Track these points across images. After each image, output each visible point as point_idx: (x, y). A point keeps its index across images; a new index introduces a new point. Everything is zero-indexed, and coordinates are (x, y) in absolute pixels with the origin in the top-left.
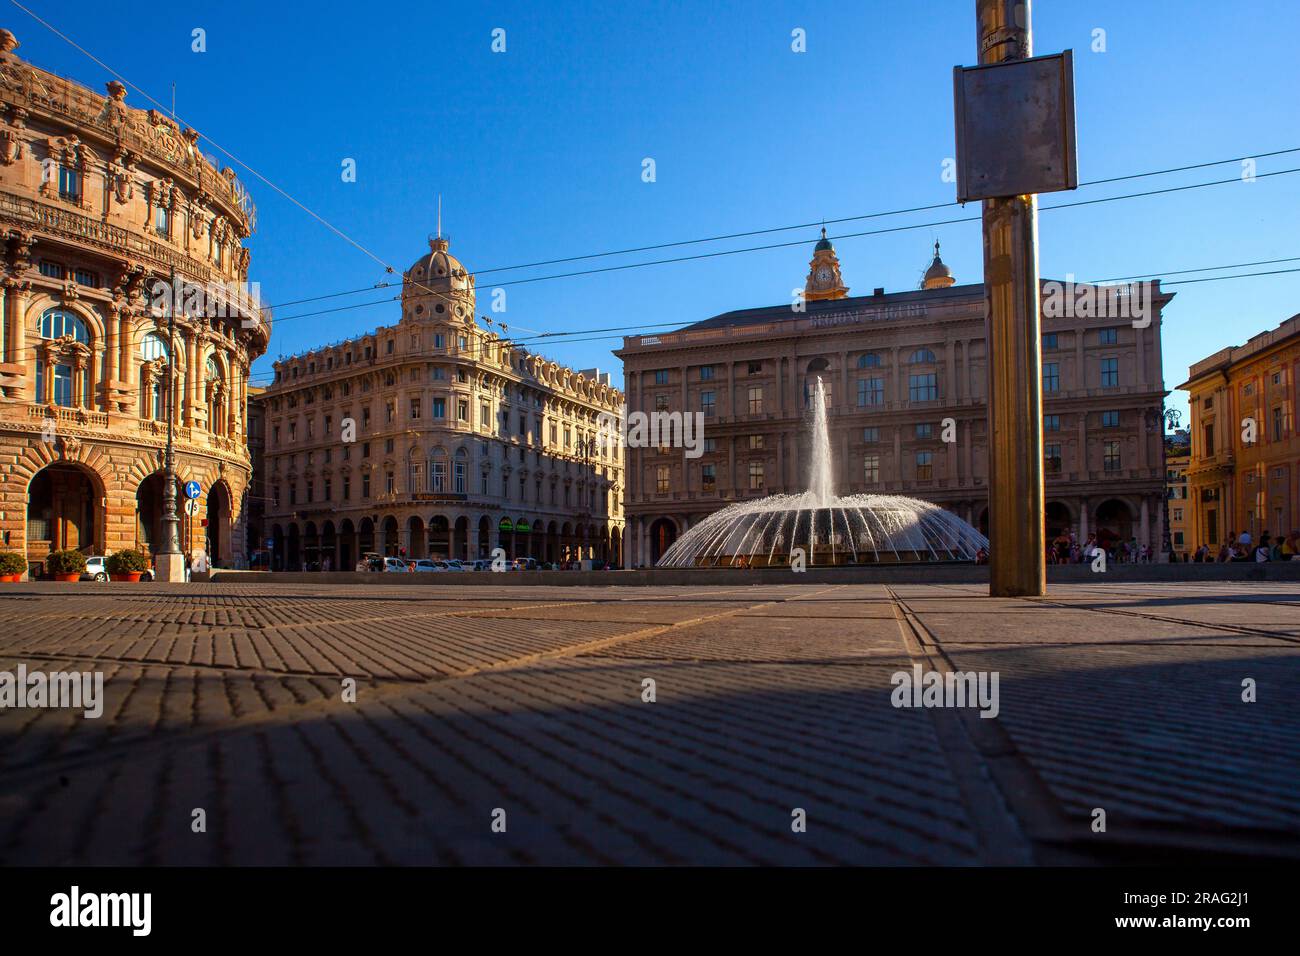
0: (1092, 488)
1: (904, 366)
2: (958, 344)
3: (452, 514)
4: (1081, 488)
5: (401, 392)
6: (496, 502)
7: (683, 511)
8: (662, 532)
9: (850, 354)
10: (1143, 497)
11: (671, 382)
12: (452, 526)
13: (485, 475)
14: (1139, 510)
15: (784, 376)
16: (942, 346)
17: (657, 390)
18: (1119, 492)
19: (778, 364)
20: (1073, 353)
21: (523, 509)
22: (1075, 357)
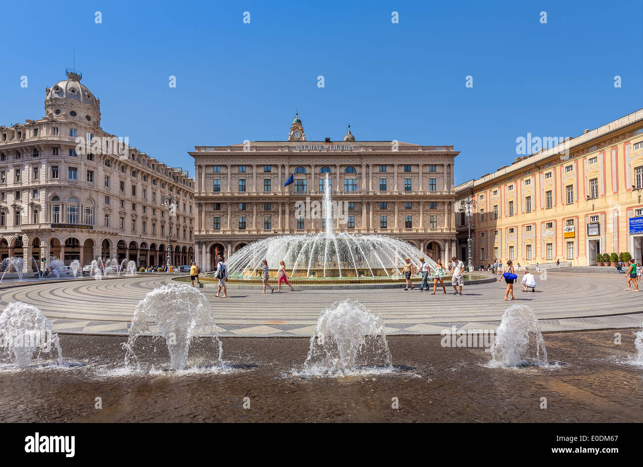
0: (426, 236)
1: (342, 174)
2: (368, 166)
3: (82, 237)
4: (420, 236)
5: (44, 161)
6: (115, 232)
7: (229, 240)
8: (216, 251)
9: (316, 166)
10: (445, 241)
11: (221, 172)
12: (82, 244)
13: (107, 216)
14: (444, 247)
15: (283, 174)
16: (360, 166)
17: (214, 176)
18: (437, 238)
19: (280, 168)
20: (418, 175)
21: (134, 236)
22: (418, 177)
